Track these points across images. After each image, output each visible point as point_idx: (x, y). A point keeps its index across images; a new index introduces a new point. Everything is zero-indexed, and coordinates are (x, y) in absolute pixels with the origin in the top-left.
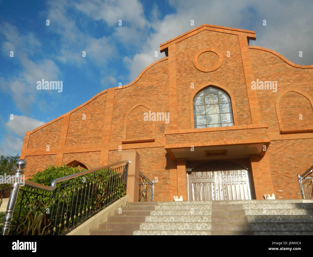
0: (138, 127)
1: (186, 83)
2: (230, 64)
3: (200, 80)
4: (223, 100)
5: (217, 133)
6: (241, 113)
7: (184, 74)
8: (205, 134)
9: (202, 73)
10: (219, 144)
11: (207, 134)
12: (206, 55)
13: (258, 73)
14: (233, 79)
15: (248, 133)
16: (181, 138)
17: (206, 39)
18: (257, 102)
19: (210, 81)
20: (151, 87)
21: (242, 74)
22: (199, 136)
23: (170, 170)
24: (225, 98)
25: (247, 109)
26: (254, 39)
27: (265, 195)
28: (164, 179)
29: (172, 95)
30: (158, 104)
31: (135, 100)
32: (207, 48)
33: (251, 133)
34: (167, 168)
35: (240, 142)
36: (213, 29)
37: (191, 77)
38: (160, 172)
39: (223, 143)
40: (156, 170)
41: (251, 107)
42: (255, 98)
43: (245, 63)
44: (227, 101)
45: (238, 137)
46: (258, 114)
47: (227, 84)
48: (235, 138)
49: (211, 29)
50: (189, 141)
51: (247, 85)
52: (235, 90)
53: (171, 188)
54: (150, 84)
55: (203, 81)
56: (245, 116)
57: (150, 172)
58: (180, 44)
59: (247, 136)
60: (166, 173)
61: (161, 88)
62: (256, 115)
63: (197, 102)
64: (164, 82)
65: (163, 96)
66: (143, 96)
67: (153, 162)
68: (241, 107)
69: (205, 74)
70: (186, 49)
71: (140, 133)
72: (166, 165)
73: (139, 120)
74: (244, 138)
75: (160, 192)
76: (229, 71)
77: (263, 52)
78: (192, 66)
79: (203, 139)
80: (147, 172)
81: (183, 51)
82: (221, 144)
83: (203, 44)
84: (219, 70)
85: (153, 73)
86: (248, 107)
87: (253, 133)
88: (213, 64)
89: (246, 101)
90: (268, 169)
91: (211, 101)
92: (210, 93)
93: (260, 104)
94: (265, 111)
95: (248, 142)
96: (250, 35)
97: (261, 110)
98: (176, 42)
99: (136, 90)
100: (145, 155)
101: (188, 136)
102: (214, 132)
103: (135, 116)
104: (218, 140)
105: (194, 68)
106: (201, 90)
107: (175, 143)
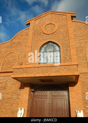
0: (8, 64)
1: (37, 40)
2: (61, 30)
3: (44, 38)
4: (56, 49)
5: (45, 68)
6: (66, 56)
7: (36, 36)
8: (37, 69)
9: (46, 35)
10: (45, 76)
11: (38, 68)
12: (49, 26)
13: (76, 34)
14: (62, 38)
15: (64, 68)
16: (22, 71)
17: (50, 18)
18: (75, 50)
19: (50, 39)
20: (19, 43)
21: (68, 35)
22: (33, 70)
23: (22, 89)
24: (57, 48)
25: (69, 54)
26: (75, 17)
27: (76, 111)
28: (17, 95)
29: (29, 47)
30: (21, 52)
31: (9, 49)
32: (50, 22)
33: (67, 68)
34: (20, 88)
35: (58, 74)
36: (54, 13)
37: (40, 37)
38: (16, 91)
39: (47, 75)
40: (14, 89)
41: (71, 53)
42: (74, 48)
43: (69, 29)
44: (58, 50)
45: (58, 71)
46: (75, 57)
47: (59, 40)
48: (56, 72)
49: (53, 13)
50: (27, 73)
51: (70, 40)
52: (63, 44)
53: (20, 101)
54: (19, 41)
55: (46, 39)
56: (68, 58)
57: (11, 90)
58: (36, 21)
59: (64, 70)
60: (19, 91)
61: (24, 43)
62: (74, 57)
63: (42, 50)
64: (26, 40)
65: (24, 47)
66: (14, 47)
67: (13, 84)
68: (66, 53)
69: (47, 35)
70: (39, 23)
71: (9, 67)
72: (20, 86)
73: (10, 60)
74: (61, 71)
75: (14, 103)
76: (60, 33)
77: (80, 23)
78: (41, 31)
79: (35, 72)
80: (9, 90)
81: (38, 24)
82: (46, 76)
83: (48, 21)
84: (55, 33)
85: (21, 35)
86: (70, 53)
87: (68, 68)
88: (52, 30)
89: (69, 50)
90: (80, 91)
91: (50, 50)
92: (49, 46)
93: (76, 51)
94: (79, 55)
95: (64, 75)
96: (73, 15)
97: (77, 55)
98: (34, 20)
99: (11, 44)
100: (10, 80)
101: (26, 70)
102: (42, 67)
103: (8, 58)
104: (45, 73)
105: (42, 32)
106: (45, 44)
107: (18, 74)
